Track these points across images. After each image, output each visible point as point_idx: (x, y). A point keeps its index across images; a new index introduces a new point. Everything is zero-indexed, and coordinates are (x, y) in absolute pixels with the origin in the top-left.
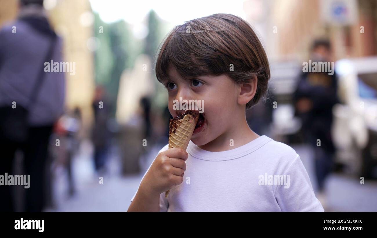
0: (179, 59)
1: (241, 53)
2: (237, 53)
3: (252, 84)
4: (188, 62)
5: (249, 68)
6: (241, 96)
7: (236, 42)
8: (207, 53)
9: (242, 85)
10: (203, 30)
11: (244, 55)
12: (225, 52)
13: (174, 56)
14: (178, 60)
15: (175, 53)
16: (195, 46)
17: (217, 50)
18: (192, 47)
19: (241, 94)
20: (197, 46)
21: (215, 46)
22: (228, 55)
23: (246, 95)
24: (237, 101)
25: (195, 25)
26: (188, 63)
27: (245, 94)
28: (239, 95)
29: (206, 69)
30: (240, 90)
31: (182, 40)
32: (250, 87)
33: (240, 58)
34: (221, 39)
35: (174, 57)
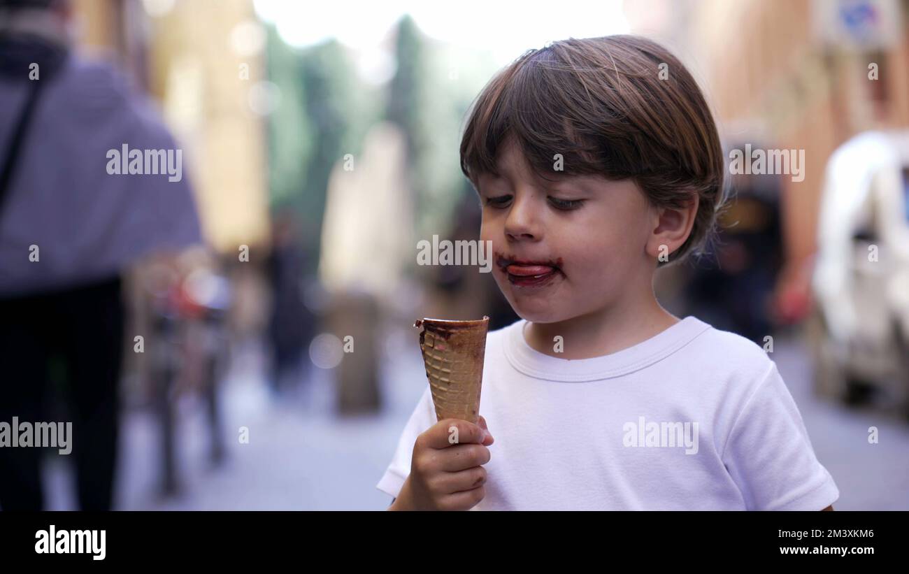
0: (535, 126)
1: (677, 135)
2: (669, 135)
3: (685, 213)
4: (557, 136)
5: (687, 175)
6: (657, 237)
7: (669, 109)
8: (603, 123)
9: (662, 211)
10: (596, 66)
11: (684, 141)
12: (644, 128)
13: (522, 117)
14: (531, 130)
15: (526, 110)
16: (577, 103)
17: (628, 119)
18: (569, 102)
19: (657, 231)
20: (583, 102)
21: (624, 109)
22: (650, 134)
23: (668, 237)
24: (646, 246)
25: (579, 54)
26: (556, 139)
27: (664, 234)
28: (653, 234)
29: (595, 162)
30: (656, 223)
31: (545, 83)
32: (679, 217)
33: (675, 146)
34: (638, 95)
35: (522, 121)
